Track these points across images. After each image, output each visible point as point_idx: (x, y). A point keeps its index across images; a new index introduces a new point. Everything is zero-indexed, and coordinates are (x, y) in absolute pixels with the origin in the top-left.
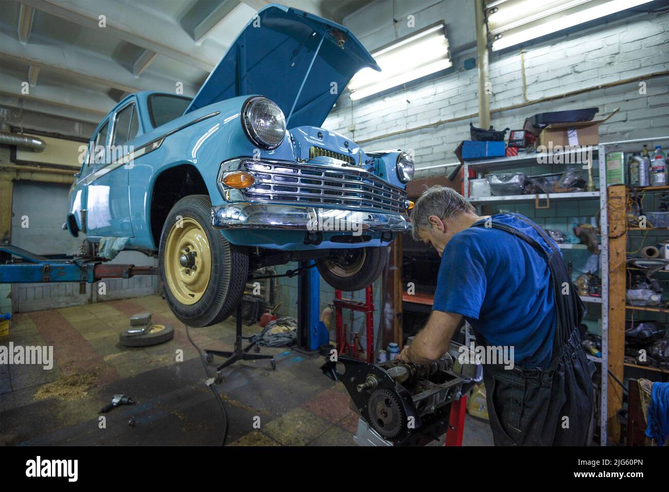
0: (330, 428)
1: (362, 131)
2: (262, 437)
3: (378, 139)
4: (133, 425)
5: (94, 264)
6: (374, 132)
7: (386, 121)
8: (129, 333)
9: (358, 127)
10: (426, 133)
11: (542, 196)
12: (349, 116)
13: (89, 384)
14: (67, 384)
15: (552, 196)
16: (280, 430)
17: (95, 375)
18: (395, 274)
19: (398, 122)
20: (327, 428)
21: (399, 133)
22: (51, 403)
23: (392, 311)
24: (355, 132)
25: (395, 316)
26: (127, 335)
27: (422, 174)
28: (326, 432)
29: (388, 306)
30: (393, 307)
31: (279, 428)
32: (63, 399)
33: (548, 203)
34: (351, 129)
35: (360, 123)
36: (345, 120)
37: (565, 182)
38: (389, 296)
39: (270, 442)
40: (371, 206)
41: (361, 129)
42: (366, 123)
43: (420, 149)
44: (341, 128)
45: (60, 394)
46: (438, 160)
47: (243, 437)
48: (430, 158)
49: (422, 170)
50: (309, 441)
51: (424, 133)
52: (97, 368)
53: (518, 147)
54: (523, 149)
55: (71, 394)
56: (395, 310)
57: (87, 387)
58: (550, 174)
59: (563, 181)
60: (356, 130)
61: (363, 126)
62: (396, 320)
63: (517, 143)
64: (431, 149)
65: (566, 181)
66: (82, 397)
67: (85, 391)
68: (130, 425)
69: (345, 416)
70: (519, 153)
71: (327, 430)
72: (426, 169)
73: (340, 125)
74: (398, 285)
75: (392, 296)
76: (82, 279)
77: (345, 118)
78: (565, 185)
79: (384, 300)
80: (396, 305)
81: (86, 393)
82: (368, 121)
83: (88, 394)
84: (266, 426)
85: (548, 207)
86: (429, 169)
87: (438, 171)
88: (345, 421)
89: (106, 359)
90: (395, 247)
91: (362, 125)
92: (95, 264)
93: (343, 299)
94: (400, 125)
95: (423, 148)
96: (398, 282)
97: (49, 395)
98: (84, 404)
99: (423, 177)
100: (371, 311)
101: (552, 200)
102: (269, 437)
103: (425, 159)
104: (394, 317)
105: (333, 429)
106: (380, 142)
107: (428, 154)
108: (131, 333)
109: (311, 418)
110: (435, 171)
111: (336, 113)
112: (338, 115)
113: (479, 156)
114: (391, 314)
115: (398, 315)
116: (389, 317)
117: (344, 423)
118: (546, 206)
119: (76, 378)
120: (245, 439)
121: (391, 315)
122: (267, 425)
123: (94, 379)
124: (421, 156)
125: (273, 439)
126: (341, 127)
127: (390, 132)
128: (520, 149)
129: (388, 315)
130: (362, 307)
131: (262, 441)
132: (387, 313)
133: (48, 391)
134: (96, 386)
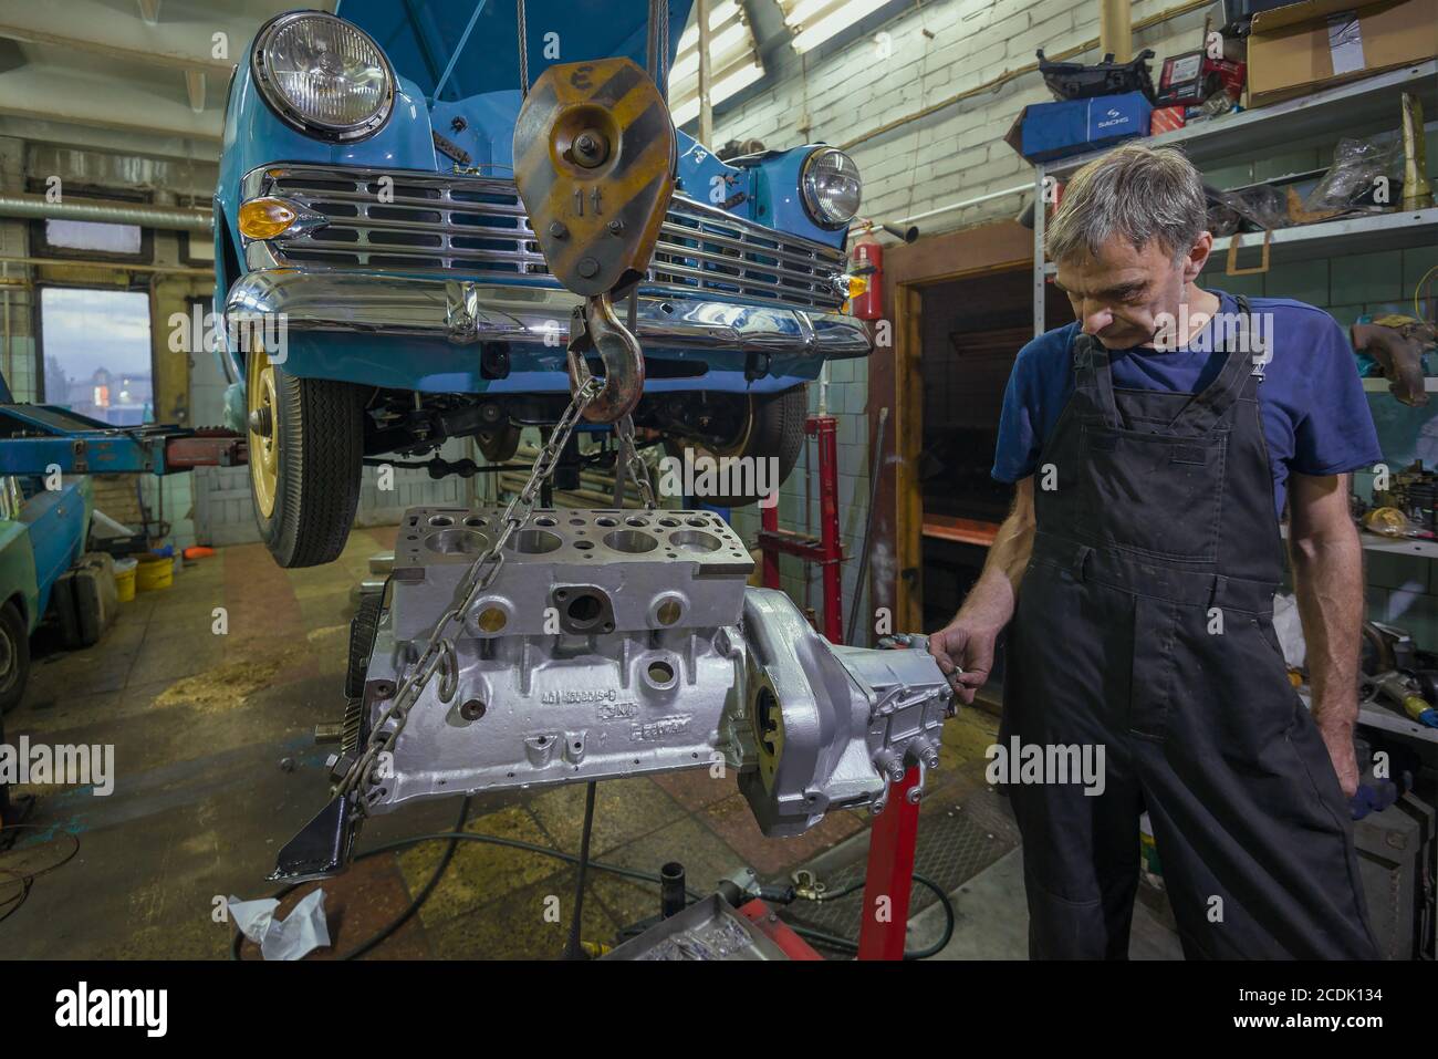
0: (675, 822)
1: (828, 127)
2: (521, 822)
3: (860, 142)
4: (290, 769)
5: (164, 437)
6: (853, 125)
7: (878, 93)
8: (363, 587)
9: (817, 120)
10: (972, 110)
11: (1252, 239)
12: (798, 98)
13: (259, 682)
14: (220, 680)
15: (1281, 236)
16: (568, 810)
17: (277, 664)
18: (899, 474)
19: (908, 92)
20: (669, 820)
21: (907, 120)
22: (178, 715)
23: (891, 563)
24: (811, 133)
25: (899, 574)
26: (360, 590)
27: (964, 219)
28: (662, 828)
29: (882, 549)
30: (893, 553)
31: (567, 804)
32: (199, 707)
33: (1266, 259)
34: (801, 127)
35: (822, 109)
36: (790, 107)
37: (1332, 191)
38: (884, 527)
39: (535, 833)
40: (738, 291)
41: (824, 124)
42: (835, 107)
43: (958, 153)
44: (784, 128)
45: (198, 699)
46: (1003, 177)
47: (485, 817)
48: (983, 174)
49: (963, 209)
50: (617, 844)
51: (967, 112)
52: (287, 652)
53: (1186, 103)
54: (1198, 109)
55: (217, 700)
56: (899, 561)
57: (252, 688)
58: (1292, 175)
59: (1326, 188)
60: (814, 129)
61: (827, 115)
62: (899, 581)
63: (1181, 91)
64: (985, 149)
65: (1336, 189)
66: (234, 706)
67: (243, 696)
68: (283, 767)
69: (722, 796)
70: (1189, 122)
71: (668, 824)
72: (972, 205)
73: (779, 121)
74: (907, 500)
75: (892, 526)
76: (144, 468)
77: (790, 101)
78: (1330, 201)
79: (872, 537)
80: (900, 549)
81: (243, 699)
82: (840, 100)
83: (247, 700)
84: (543, 799)
85: (1265, 268)
86: (979, 205)
87: (1002, 205)
88: (715, 810)
89: (310, 637)
90: (898, 410)
91: (824, 113)
92: (167, 438)
93: (780, 530)
94: (912, 99)
95: (966, 150)
96: (907, 493)
97: (180, 698)
98: (229, 721)
99: (966, 226)
100: (835, 561)
101: (1277, 249)
102: (538, 823)
103: (970, 178)
104: (895, 578)
105: (679, 824)
106: (866, 148)
107: (975, 166)
108: (368, 587)
109: (644, 791)
110: (993, 207)
111: (770, 94)
112: (774, 98)
113: (1067, 142)
114: (888, 568)
115: (907, 573)
116: (884, 577)
117: (712, 812)
118: (1261, 266)
119: (243, 668)
120: (489, 820)
121: (888, 573)
122: (545, 796)
123: (271, 674)
124: (959, 171)
125: (542, 828)
126: (782, 126)
127: (888, 120)
128: (1192, 110)
129: (882, 572)
130: (812, 549)
131: (519, 830)
132: (880, 566)
133: (181, 692)
134: (269, 686)
